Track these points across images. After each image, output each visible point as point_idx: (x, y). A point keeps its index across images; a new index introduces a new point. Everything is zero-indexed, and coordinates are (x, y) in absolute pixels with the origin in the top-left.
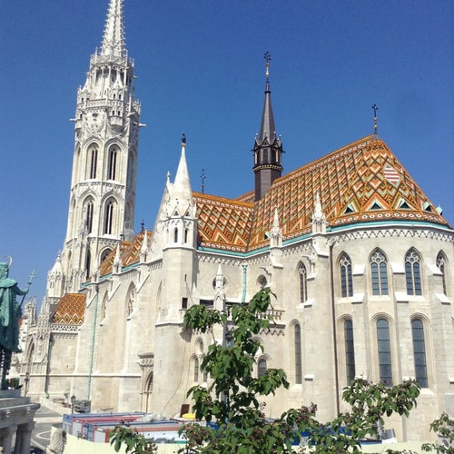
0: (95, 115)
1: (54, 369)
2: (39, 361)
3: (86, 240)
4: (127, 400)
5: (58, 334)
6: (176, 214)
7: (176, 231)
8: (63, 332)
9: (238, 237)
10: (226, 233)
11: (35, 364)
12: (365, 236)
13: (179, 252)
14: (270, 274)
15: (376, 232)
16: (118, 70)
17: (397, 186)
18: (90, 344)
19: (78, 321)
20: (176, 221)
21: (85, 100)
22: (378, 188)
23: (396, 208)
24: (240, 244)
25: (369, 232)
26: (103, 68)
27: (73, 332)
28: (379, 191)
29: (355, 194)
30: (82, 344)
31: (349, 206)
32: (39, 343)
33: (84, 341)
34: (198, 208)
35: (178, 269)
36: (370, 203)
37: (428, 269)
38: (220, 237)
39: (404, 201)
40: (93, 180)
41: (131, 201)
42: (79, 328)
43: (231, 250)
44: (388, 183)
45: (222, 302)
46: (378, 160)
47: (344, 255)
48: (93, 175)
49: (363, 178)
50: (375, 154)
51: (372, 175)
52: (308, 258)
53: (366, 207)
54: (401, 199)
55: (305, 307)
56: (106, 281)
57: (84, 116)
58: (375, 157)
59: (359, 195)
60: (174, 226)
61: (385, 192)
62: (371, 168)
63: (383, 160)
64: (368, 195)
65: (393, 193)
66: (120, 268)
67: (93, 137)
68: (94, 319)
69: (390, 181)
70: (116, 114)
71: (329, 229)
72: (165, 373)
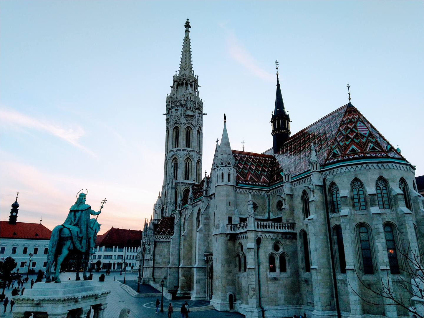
0: (177, 110)
1: (157, 263)
2: (148, 258)
3: (174, 184)
4: (199, 283)
5: (158, 241)
6: (222, 164)
7: (223, 175)
8: (162, 240)
9: (263, 177)
10: (255, 175)
11: (146, 260)
12: (347, 170)
13: (225, 188)
14: (285, 200)
15: (354, 167)
16: (189, 82)
17: (367, 135)
18: (177, 248)
19: (171, 233)
20: (222, 168)
21: (171, 101)
22: (354, 138)
23: (367, 150)
24: (264, 181)
25: (349, 167)
26: (180, 83)
27: (167, 240)
28: (355, 139)
29: (338, 143)
30: (173, 247)
31: (335, 151)
32: (148, 247)
33: (174, 245)
34: (236, 160)
35: (224, 198)
36: (349, 148)
37: (393, 190)
38: (251, 177)
39: (372, 145)
40: (177, 149)
41: (200, 160)
42: (171, 237)
43: (259, 185)
44: (361, 134)
45: (253, 219)
46: (353, 120)
47: (333, 184)
48: (177, 145)
49: (344, 132)
50: (350, 116)
51: (349, 130)
52: (308, 187)
53: (346, 151)
54: (370, 144)
55: (308, 220)
56: (185, 208)
57: (170, 111)
58: (350, 118)
59: (341, 144)
60: (221, 172)
61: (359, 140)
62: (348, 125)
63: (356, 120)
64: (347, 143)
65: (364, 140)
66: (192, 200)
67: (176, 123)
68: (179, 232)
69: (362, 132)
70: (189, 108)
71: (322, 167)
72: (220, 265)
